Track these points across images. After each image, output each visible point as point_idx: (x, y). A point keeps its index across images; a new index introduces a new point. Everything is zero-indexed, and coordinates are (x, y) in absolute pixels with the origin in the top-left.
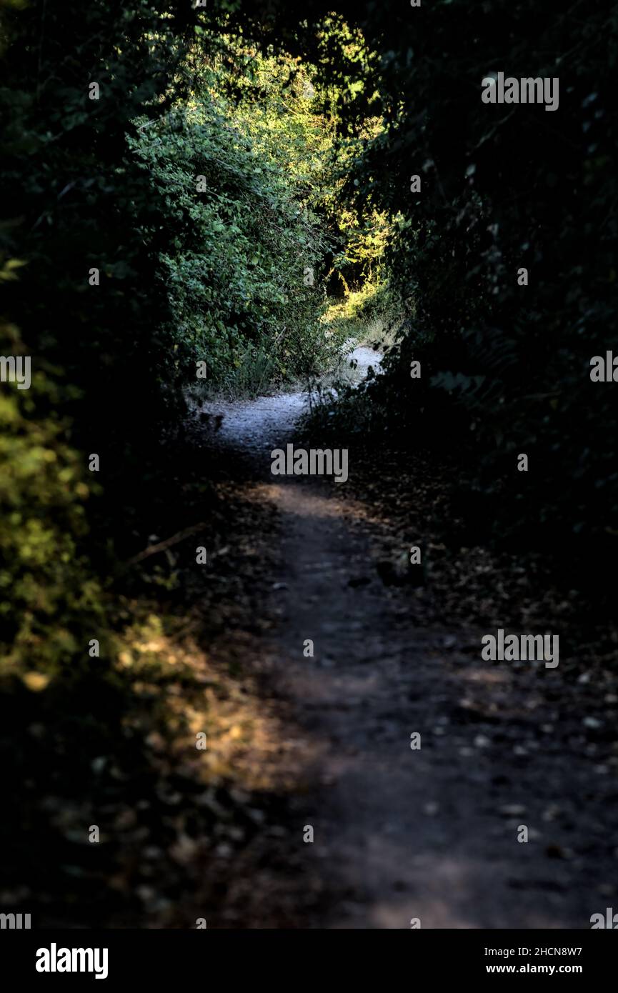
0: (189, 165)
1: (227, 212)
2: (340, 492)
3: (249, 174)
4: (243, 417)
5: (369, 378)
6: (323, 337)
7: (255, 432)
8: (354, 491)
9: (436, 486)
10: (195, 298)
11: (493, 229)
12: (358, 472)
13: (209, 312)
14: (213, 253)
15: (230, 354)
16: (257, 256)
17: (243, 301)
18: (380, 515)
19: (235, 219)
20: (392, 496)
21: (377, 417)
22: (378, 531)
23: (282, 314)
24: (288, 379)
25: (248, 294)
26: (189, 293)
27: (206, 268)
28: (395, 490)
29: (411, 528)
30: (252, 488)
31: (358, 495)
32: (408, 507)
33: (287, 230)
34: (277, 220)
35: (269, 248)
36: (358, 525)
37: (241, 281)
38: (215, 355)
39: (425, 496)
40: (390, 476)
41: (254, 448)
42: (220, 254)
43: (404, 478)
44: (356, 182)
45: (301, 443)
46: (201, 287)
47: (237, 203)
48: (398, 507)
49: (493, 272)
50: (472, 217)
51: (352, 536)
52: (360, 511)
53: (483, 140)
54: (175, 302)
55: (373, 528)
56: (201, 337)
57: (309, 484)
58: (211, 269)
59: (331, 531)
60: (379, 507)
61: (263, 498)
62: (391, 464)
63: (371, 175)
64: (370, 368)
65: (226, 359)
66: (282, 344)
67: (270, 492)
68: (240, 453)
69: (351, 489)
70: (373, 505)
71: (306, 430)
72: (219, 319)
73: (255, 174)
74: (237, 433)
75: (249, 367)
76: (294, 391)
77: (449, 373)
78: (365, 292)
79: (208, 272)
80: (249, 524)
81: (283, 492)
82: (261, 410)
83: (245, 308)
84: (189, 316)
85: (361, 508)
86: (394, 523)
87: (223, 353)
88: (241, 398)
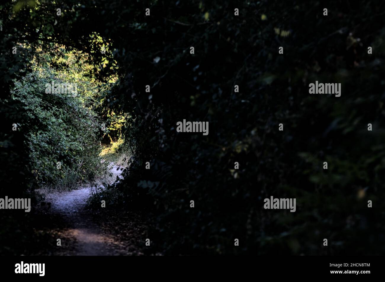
0: (41, 95)
1: (57, 114)
2: (103, 231)
3: (66, 97)
4: (65, 199)
5: (116, 181)
6: (100, 163)
7: (70, 205)
8: (110, 230)
9: (144, 226)
10: (44, 150)
11: (161, 121)
12: (111, 222)
13: (50, 156)
14: (51, 131)
15: (60, 172)
16: (70, 131)
17: (65, 150)
18: (119, 241)
19: (60, 116)
20: (125, 231)
21: (120, 197)
22: (118, 247)
23: (82, 154)
24: (85, 182)
25: (67, 147)
26: (42, 148)
27: (48, 137)
28: (126, 229)
29: (132, 246)
30: (66, 231)
31: (111, 232)
32: (131, 236)
33: (83, 119)
34: (78, 116)
35: (75, 127)
36: (110, 245)
37: (64, 142)
38: (53, 173)
39: (139, 231)
40: (125, 223)
41: (69, 213)
42: (54, 131)
43: (130, 224)
44: (109, 100)
45: (88, 210)
46: (46, 145)
47: (61, 110)
48: (127, 237)
49: (161, 138)
50: (152, 116)
51: (107, 250)
52: (111, 239)
53: (155, 85)
54: (36, 152)
55: (116, 246)
56: (47, 166)
57: (91, 228)
58: (51, 138)
59: (99, 248)
60: (119, 237)
61: (71, 235)
62: (125, 217)
63: (115, 97)
64: (117, 177)
65: (58, 175)
66: (82, 167)
67: (74, 232)
68: (62, 215)
69: (108, 229)
70: (117, 236)
71: (91, 204)
72: (54, 158)
73: (68, 97)
74: (62, 207)
75: (68, 177)
76: (87, 187)
77: (145, 181)
78: (119, 142)
79: (49, 139)
80: (64, 247)
81: (80, 232)
82: (73, 196)
83: (65, 153)
84: (42, 158)
85: (112, 238)
86: (125, 244)
87: (57, 172)
88: (65, 191)
